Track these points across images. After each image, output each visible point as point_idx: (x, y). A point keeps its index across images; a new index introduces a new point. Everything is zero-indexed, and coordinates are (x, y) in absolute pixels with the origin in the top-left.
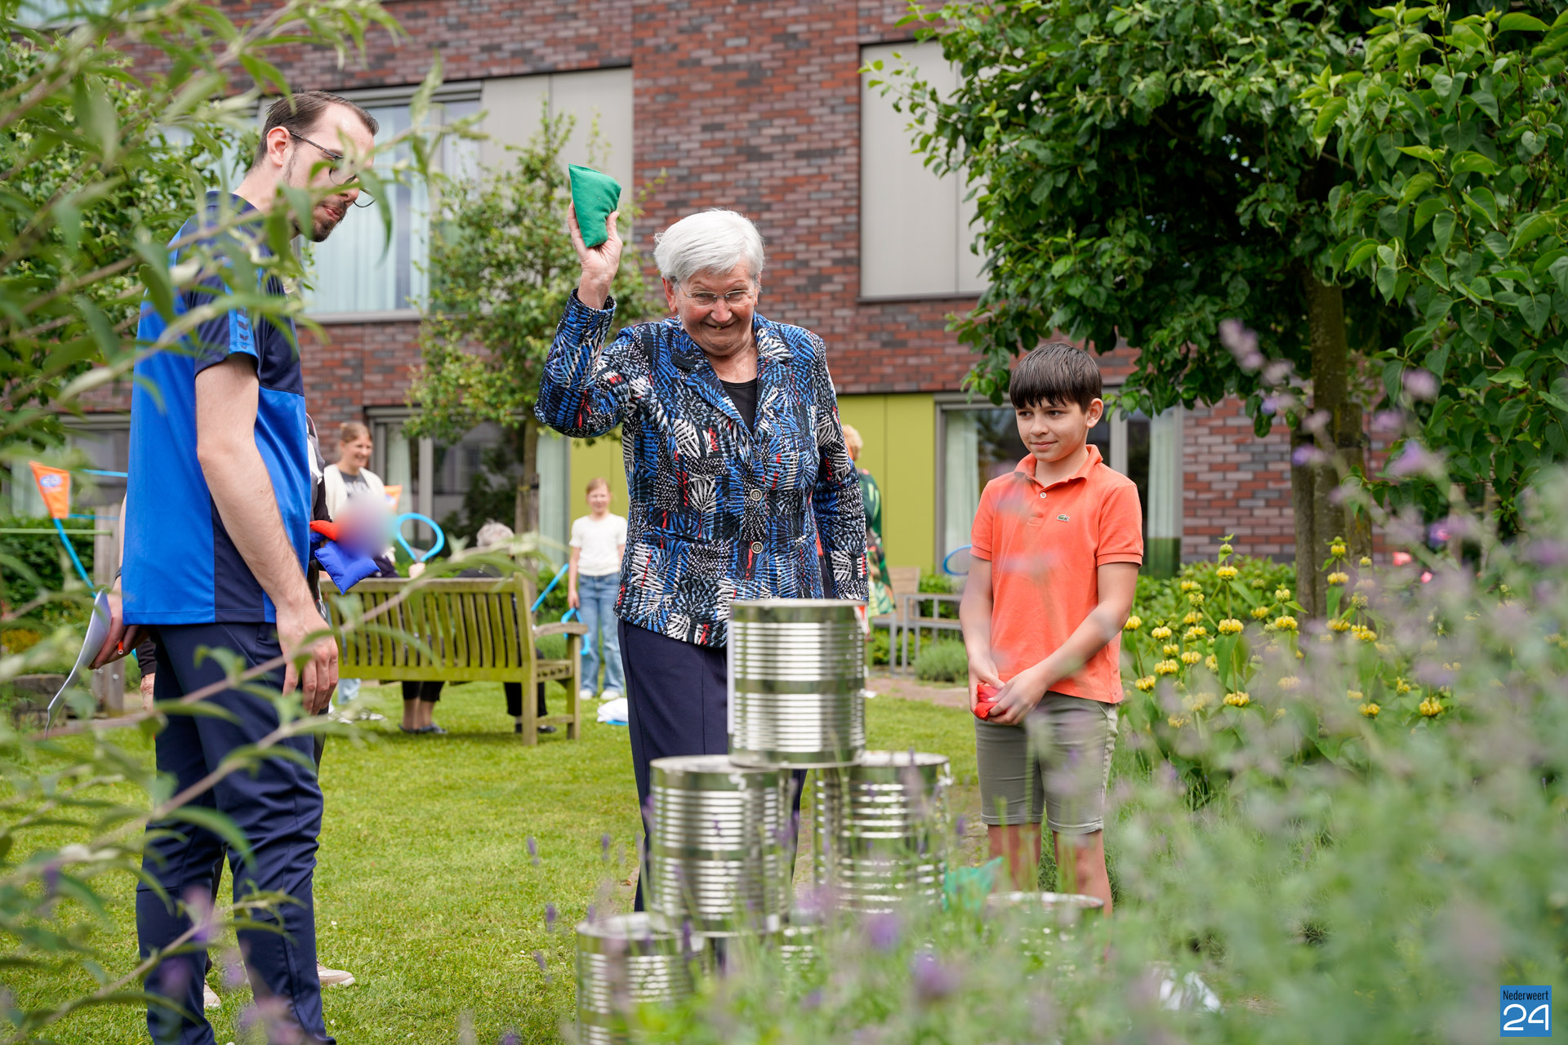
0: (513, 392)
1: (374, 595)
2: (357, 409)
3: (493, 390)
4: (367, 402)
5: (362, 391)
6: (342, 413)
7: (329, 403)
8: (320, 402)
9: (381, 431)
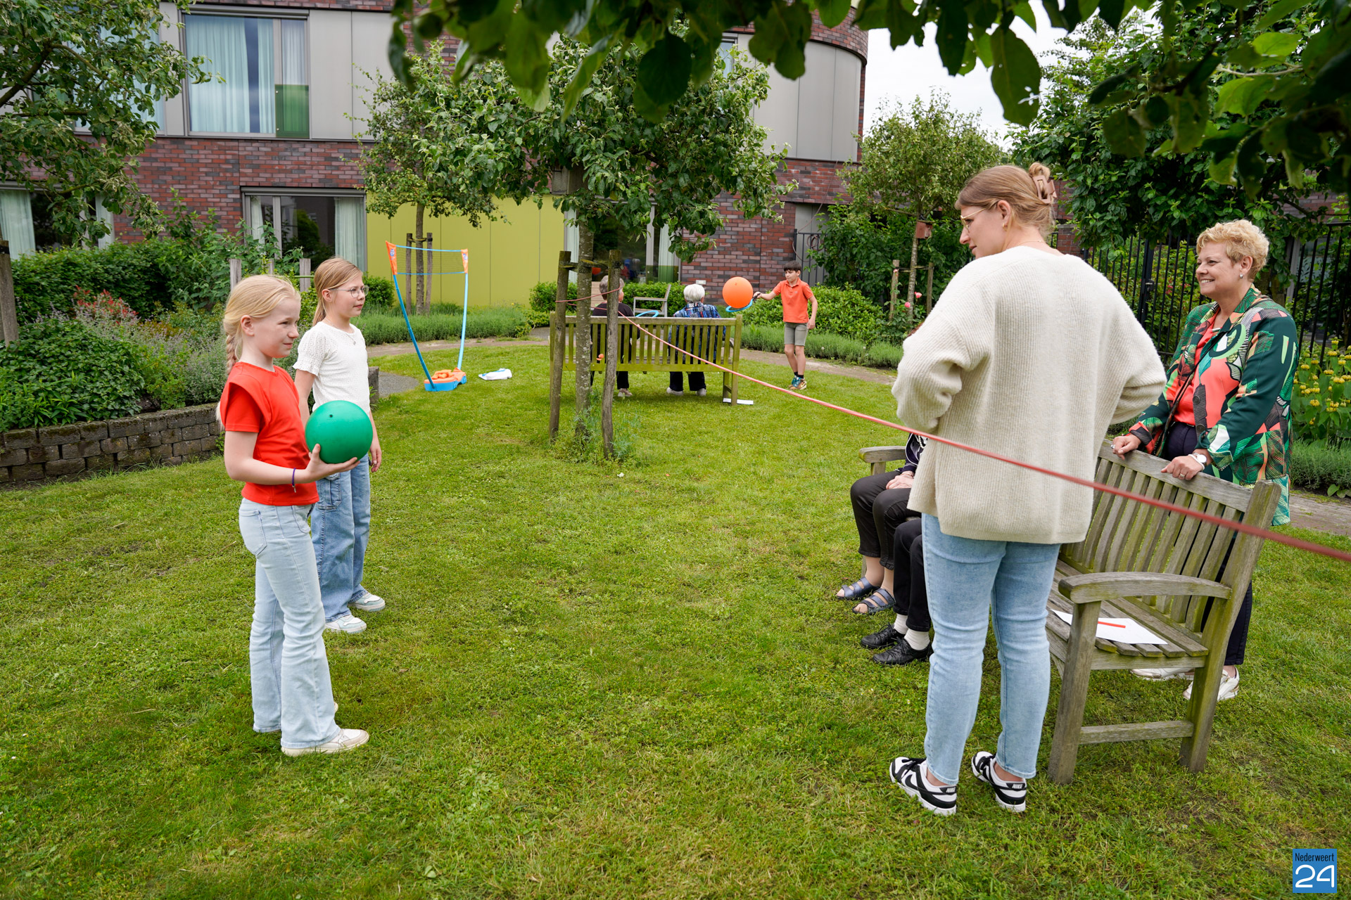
2: (235, 187)
4: (242, 184)
5: (239, 177)
6: (226, 189)
7: (218, 183)
8: (212, 183)
9: (248, 199)
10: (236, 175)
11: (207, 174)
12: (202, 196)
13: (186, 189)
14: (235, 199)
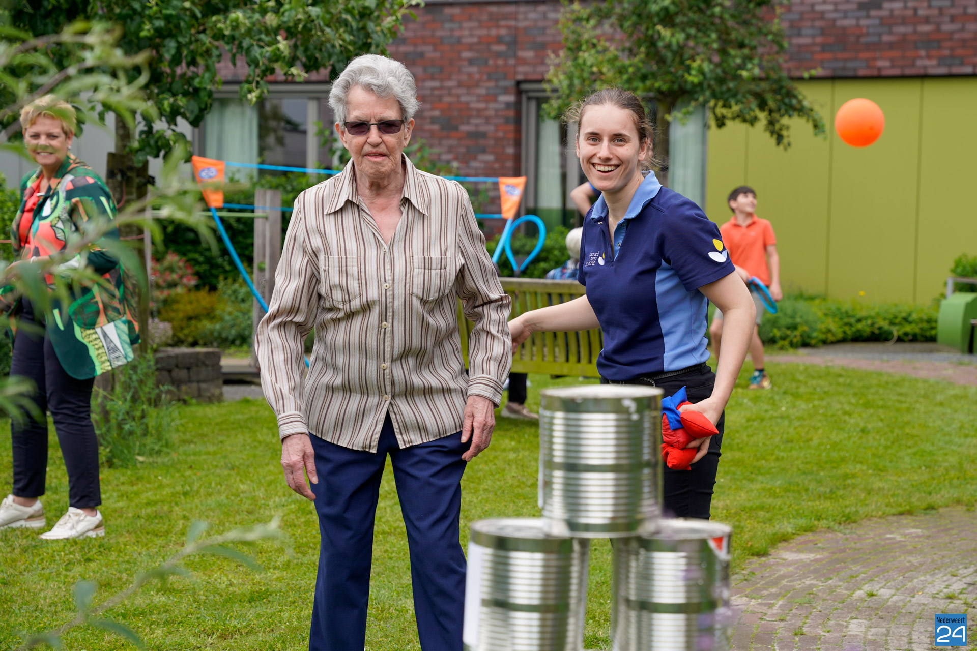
0: (644, 78)
1: (549, 295)
2: (510, 83)
3: (625, 77)
4: (520, 77)
5: (515, 66)
6: (497, 87)
7: (485, 77)
8: (477, 76)
9: (533, 105)
10: (512, 61)
11: (471, 62)
12: (464, 99)
13: (441, 88)
14: (508, 104)
